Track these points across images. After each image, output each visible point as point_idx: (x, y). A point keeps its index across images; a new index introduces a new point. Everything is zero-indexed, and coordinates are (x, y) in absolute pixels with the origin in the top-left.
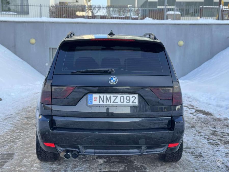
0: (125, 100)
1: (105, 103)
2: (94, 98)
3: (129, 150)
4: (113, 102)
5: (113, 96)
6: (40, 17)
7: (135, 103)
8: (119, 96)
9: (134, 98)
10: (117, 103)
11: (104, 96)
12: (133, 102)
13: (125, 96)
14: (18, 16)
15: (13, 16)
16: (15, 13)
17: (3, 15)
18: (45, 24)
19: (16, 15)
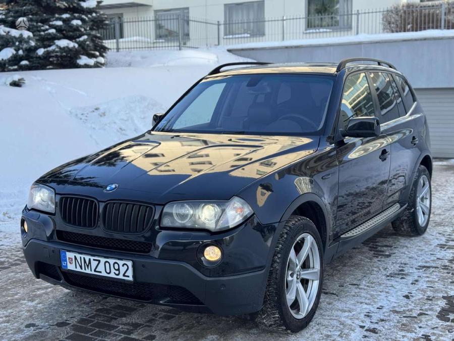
6: (356, 33)
14: (332, 34)
15: (325, 34)
16: (328, 30)
17: (308, 35)
18: (363, 45)
19: (328, 34)
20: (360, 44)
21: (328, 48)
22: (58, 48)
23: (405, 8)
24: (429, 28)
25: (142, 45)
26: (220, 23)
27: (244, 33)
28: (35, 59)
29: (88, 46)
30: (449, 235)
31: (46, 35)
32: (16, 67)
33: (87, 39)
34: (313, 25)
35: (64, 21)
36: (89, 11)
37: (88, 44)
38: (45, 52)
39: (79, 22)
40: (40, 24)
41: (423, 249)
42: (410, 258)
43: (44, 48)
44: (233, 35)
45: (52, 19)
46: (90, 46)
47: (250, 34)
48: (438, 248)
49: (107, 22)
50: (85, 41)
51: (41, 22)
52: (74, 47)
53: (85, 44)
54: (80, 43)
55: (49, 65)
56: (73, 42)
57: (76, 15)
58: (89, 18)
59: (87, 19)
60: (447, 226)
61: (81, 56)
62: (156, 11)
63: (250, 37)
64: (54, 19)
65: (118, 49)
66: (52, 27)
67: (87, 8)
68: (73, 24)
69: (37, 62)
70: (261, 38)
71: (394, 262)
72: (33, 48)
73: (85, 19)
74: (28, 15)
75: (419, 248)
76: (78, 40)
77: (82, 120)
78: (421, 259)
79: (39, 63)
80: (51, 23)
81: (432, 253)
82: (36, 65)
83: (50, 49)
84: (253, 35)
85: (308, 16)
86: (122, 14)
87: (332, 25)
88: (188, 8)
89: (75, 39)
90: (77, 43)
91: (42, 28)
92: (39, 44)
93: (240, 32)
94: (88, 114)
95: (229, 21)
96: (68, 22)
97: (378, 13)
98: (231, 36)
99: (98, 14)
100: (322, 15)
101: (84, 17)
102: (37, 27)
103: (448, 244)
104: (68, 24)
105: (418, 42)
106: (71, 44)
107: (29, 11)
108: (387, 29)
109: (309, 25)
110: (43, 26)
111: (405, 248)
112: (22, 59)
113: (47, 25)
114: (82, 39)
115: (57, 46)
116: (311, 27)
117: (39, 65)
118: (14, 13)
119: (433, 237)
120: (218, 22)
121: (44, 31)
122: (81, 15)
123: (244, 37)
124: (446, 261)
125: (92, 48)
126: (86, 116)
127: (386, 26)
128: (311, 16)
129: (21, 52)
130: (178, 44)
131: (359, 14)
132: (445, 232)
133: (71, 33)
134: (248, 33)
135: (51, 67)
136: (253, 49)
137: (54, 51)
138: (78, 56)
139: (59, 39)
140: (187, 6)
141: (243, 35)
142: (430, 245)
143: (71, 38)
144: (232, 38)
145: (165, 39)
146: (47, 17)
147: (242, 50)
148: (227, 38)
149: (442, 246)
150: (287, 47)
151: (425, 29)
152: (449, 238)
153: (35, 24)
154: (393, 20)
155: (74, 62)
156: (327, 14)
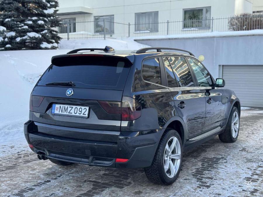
0: (78, 112)
1: (63, 113)
2: (57, 108)
3: (81, 159)
4: (69, 113)
5: (70, 107)
6: (211, 31)
7: (85, 115)
8: (74, 107)
9: (85, 110)
10: (72, 113)
11: (63, 106)
12: (83, 114)
13: (79, 107)
14: (199, 31)
15: (194, 31)
16: (197, 29)
17: (184, 32)
18: (215, 39)
19: (197, 31)
20: (214, 37)
21: (195, 39)
22: (29, 37)
23: (242, 17)
24: (256, 29)
25: (83, 36)
26: (130, 24)
27: (146, 30)
28: (14, 44)
29: (48, 36)
30: (255, 170)
31: (21, 29)
32: (3, 48)
33: (47, 32)
34: (187, 25)
35: (33, 21)
36: (49, 16)
37: (47, 35)
38: (21, 39)
39: (42, 22)
40: (18, 23)
41: (234, 182)
42: (224, 189)
43: (21, 37)
44: (139, 31)
45: (26, 20)
46: (49, 37)
47: (149, 30)
48: (245, 180)
49: (61, 22)
50: (46, 33)
51: (19, 22)
52: (39, 37)
53: (46, 35)
54: (42, 34)
55: (23, 48)
56: (38, 34)
57: (41, 18)
58: (48, 20)
59: (47, 20)
60: (255, 162)
61: (43, 42)
62: (95, 17)
63: (149, 33)
64: (28, 20)
65: (68, 39)
66: (26, 25)
67: (47, 14)
68: (38, 23)
69: (16, 45)
70: (156, 33)
71: (211, 192)
72: (13, 37)
73: (46, 20)
74: (12, 17)
75: (232, 181)
76: (41, 33)
77: (30, 82)
78: (231, 190)
79: (17, 46)
80: (25, 22)
81: (240, 185)
82: (16, 47)
83: (24, 38)
84: (151, 31)
85: (185, 20)
86: (75, 18)
87: (199, 26)
88: (113, 15)
89: (40, 32)
90: (41, 34)
91: (20, 25)
92: (17, 35)
93: (143, 29)
94: (34, 78)
95: (138, 23)
96: (35, 22)
97: (225, 19)
98: (138, 32)
99: (55, 18)
100: (193, 20)
101: (45, 19)
102: (17, 25)
103: (253, 177)
104: (36, 23)
105: (249, 37)
106: (37, 35)
107: (12, 15)
108: (231, 29)
109: (185, 26)
110: (20, 24)
111: (222, 180)
112: (7, 43)
113: (23, 23)
114: (44, 32)
115: (28, 36)
116: (186, 27)
117: (17, 47)
118: (3, 16)
119: (243, 171)
120: (129, 23)
121: (21, 27)
122: (44, 18)
123: (146, 33)
124: (249, 193)
125: (50, 38)
126: (33, 80)
127: (230, 27)
128: (186, 20)
129: (6, 40)
130: (104, 36)
131: (213, 19)
132: (252, 167)
133: (37, 29)
134: (148, 30)
135: (24, 49)
136: (149, 40)
137: (26, 39)
138: (41, 43)
139: (30, 32)
140: (113, 14)
141: (145, 32)
142: (240, 178)
143: (37, 32)
144: (139, 33)
145: (99, 33)
146: (23, 19)
147: (143, 40)
148: (136, 33)
149: (248, 179)
150: (169, 39)
151: (253, 29)
152: (255, 172)
153: (15, 23)
154: (235, 23)
155: (39, 46)
156: (196, 19)
